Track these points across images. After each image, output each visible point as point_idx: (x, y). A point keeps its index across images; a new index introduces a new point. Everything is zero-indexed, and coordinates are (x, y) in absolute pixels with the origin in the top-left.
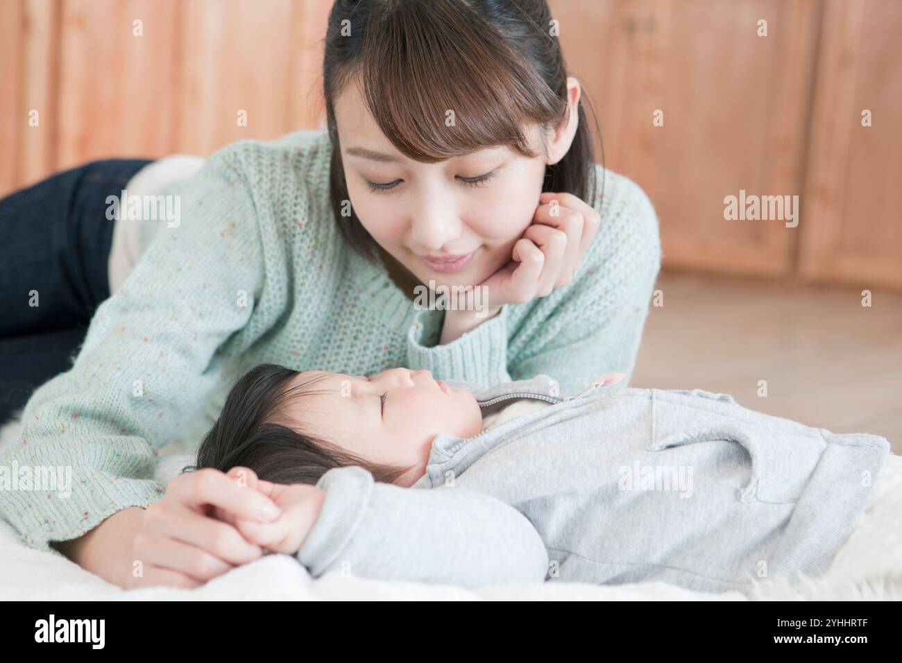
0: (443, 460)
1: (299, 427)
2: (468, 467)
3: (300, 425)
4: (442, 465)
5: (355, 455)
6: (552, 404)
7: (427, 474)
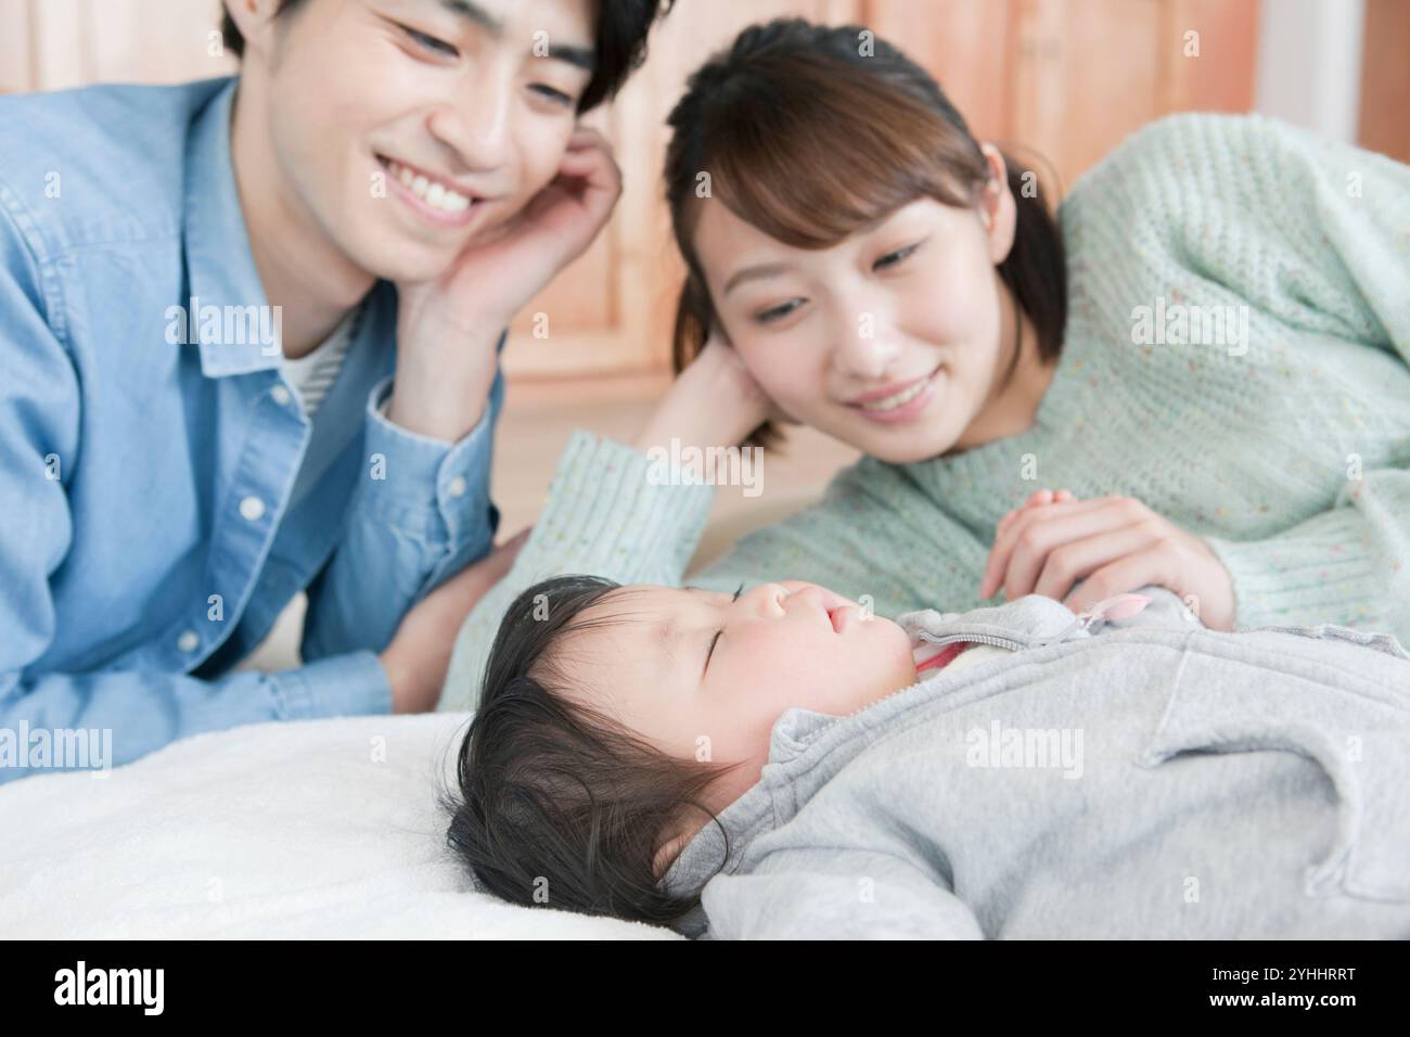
0: (790, 757)
1: (564, 685)
2: (838, 771)
3: (568, 682)
4: (788, 765)
5: (645, 740)
6: (1011, 651)
7: (761, 782)
